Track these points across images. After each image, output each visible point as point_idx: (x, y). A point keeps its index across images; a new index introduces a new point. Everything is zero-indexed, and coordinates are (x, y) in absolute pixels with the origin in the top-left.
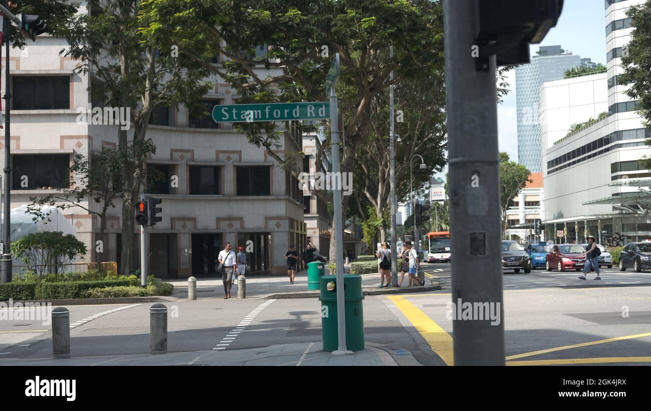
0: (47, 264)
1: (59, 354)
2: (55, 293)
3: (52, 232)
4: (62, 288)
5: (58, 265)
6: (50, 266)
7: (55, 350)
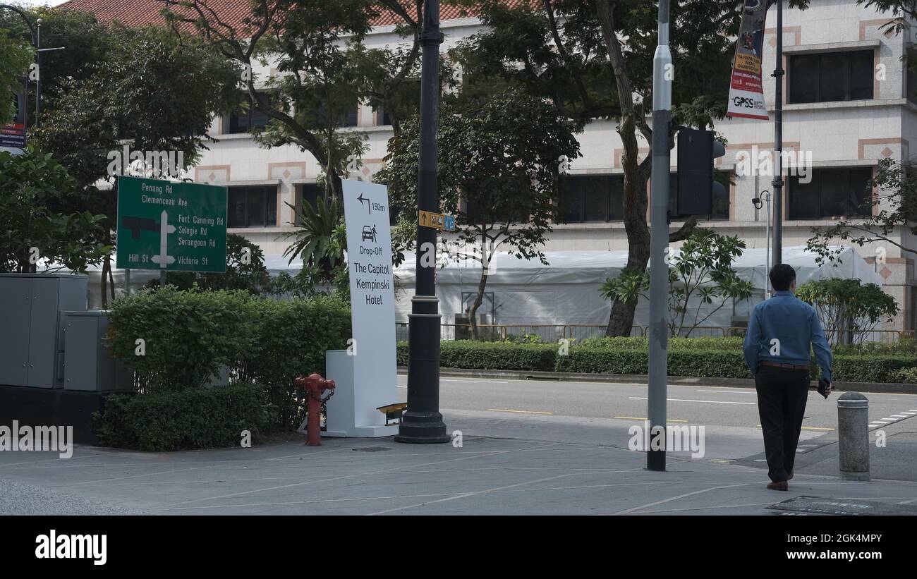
0: (836, 329)
1: (850, 471)
2: (848, 371)
3: (844, 279)
4: (859, 365)
5: (853, 329)
6: (841, 332)
7: (843, 464)
